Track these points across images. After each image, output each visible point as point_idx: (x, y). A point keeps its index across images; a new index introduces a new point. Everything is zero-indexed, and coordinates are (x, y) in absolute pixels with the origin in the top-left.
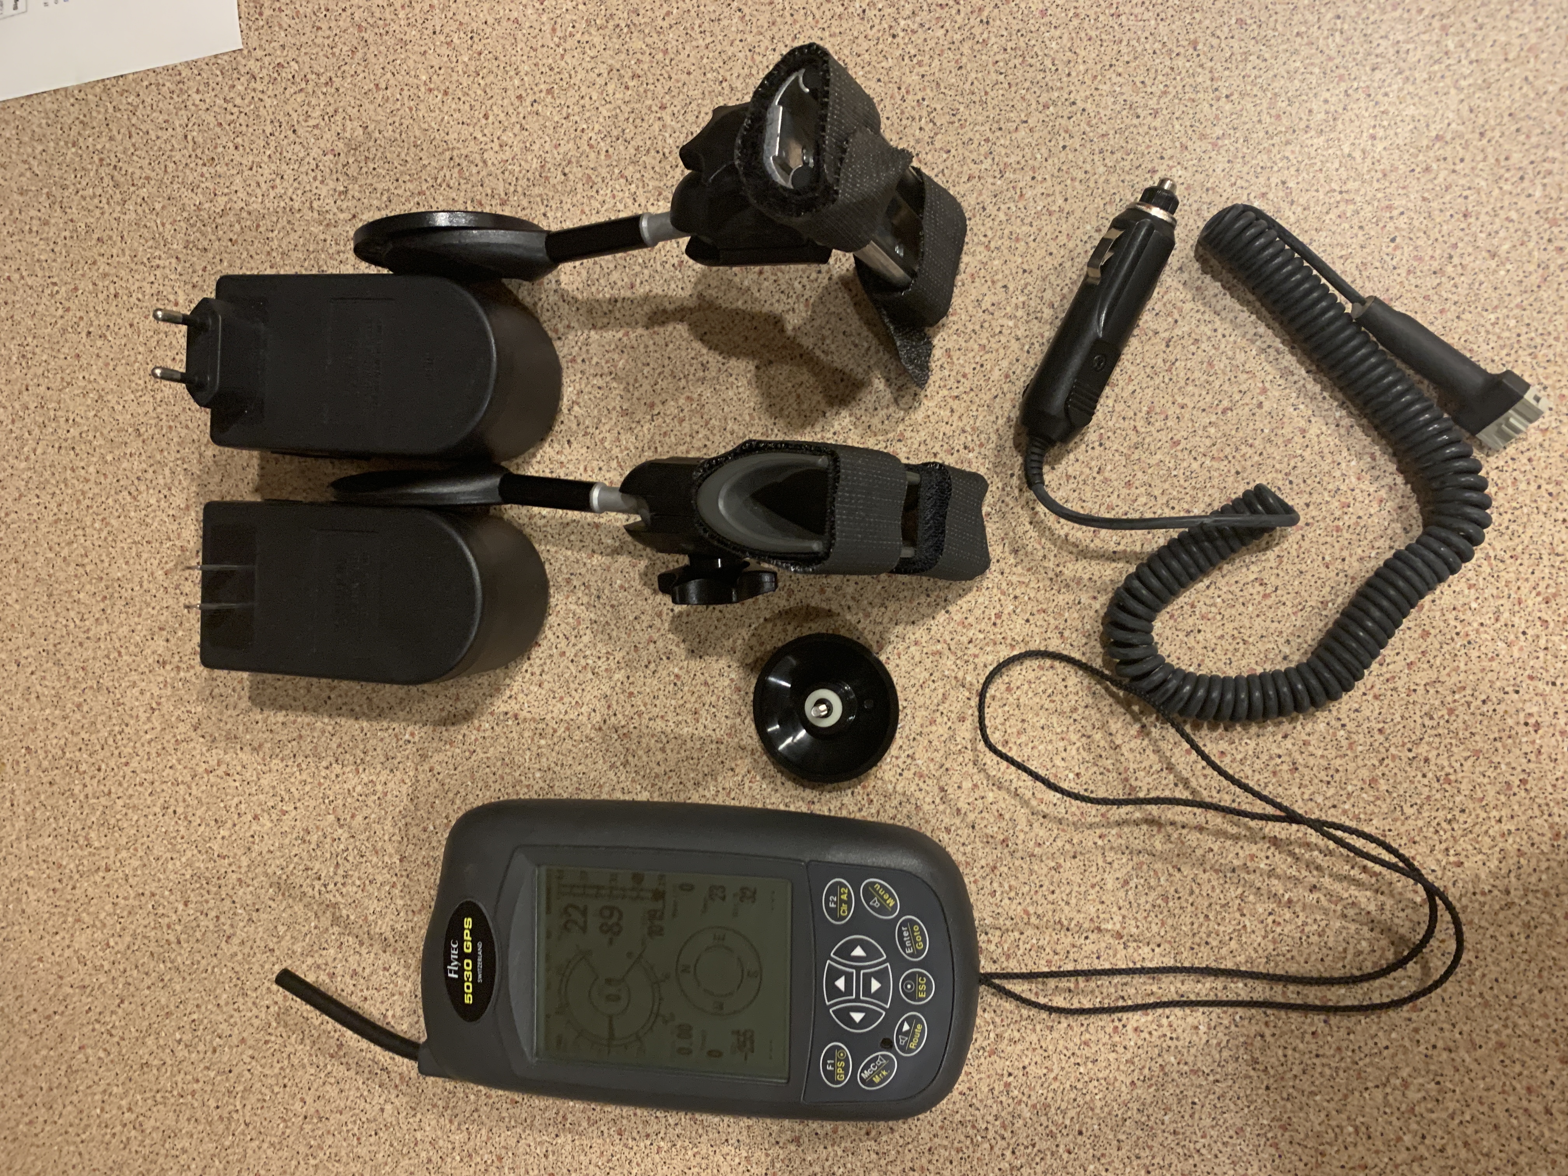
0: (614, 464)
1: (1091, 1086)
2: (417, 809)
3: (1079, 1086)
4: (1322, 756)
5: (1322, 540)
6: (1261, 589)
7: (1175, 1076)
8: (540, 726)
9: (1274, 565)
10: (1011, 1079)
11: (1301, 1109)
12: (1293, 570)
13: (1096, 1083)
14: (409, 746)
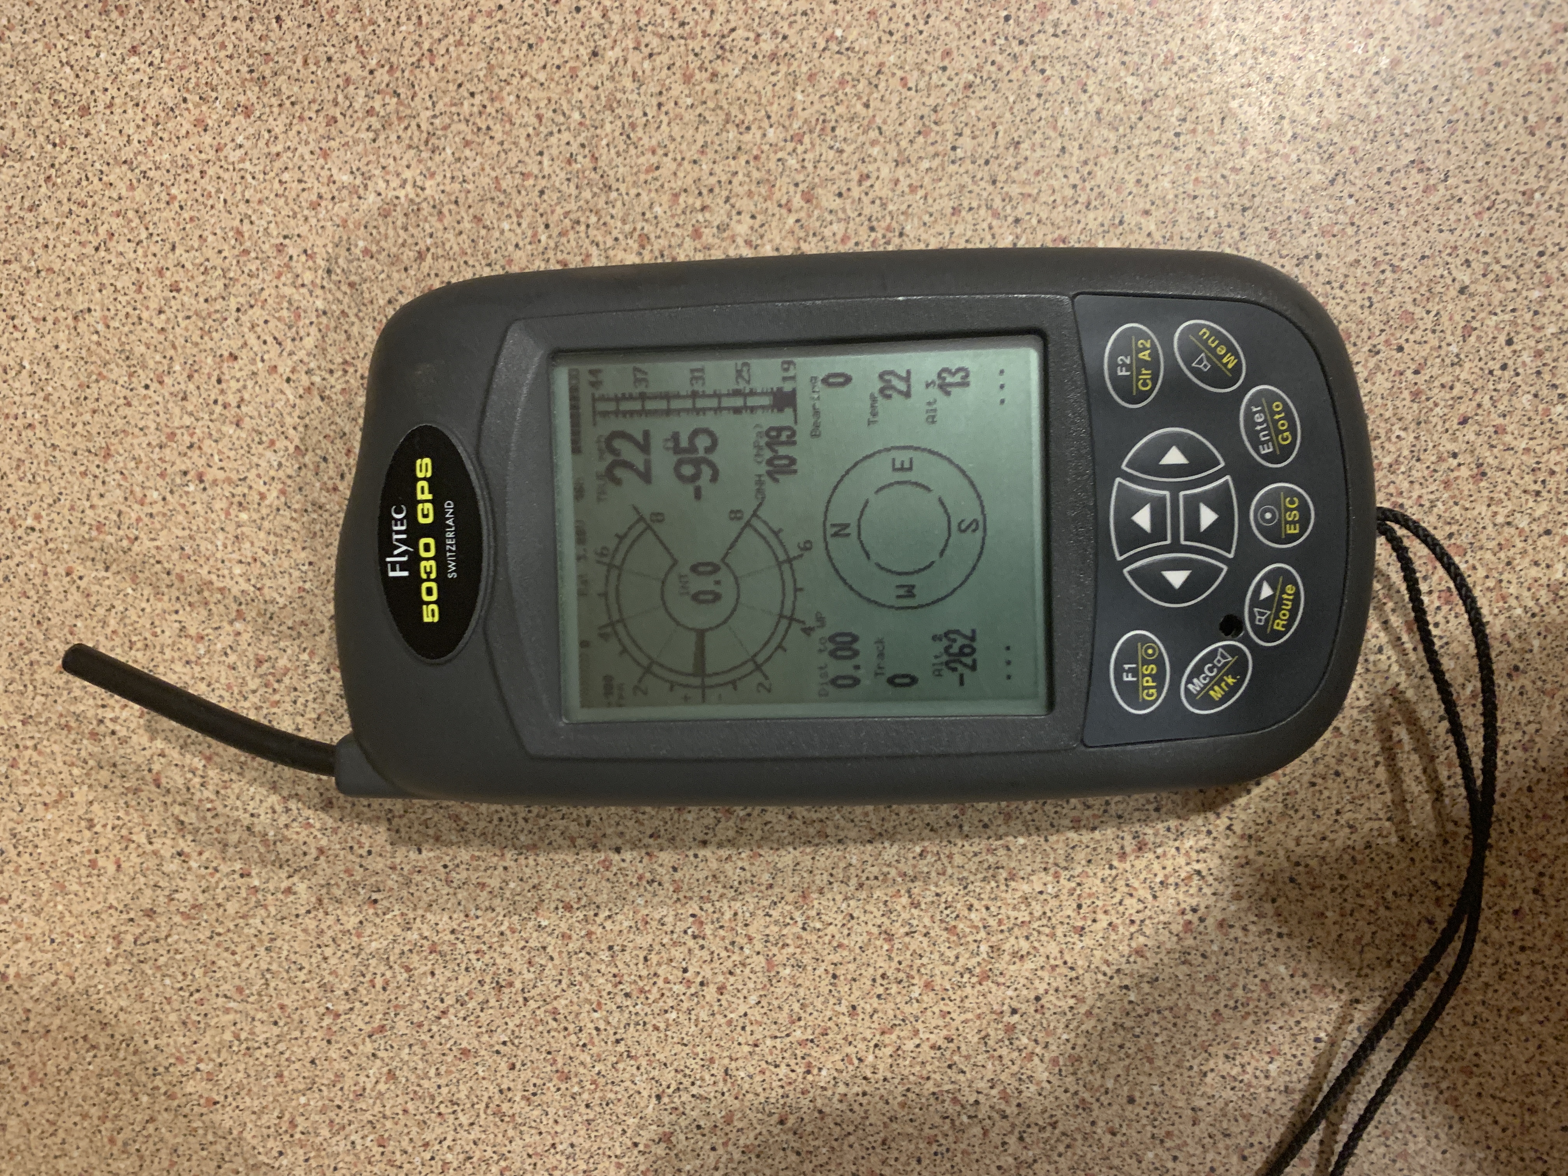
0: (352, 49)
1: (1147, 1021)
2: (47, 638)
3: (1129, 1023)
4: (1527, 450)
5: (1523, 89)
6: (1419, 177)
7: (1287, 997)
8: (239, 491)
9: (1441, 136)
10: (1016, 1017)
11: (1496, 1039)
12: (1474, 141)
13: (1155, 1017)
14: (34, 536)
